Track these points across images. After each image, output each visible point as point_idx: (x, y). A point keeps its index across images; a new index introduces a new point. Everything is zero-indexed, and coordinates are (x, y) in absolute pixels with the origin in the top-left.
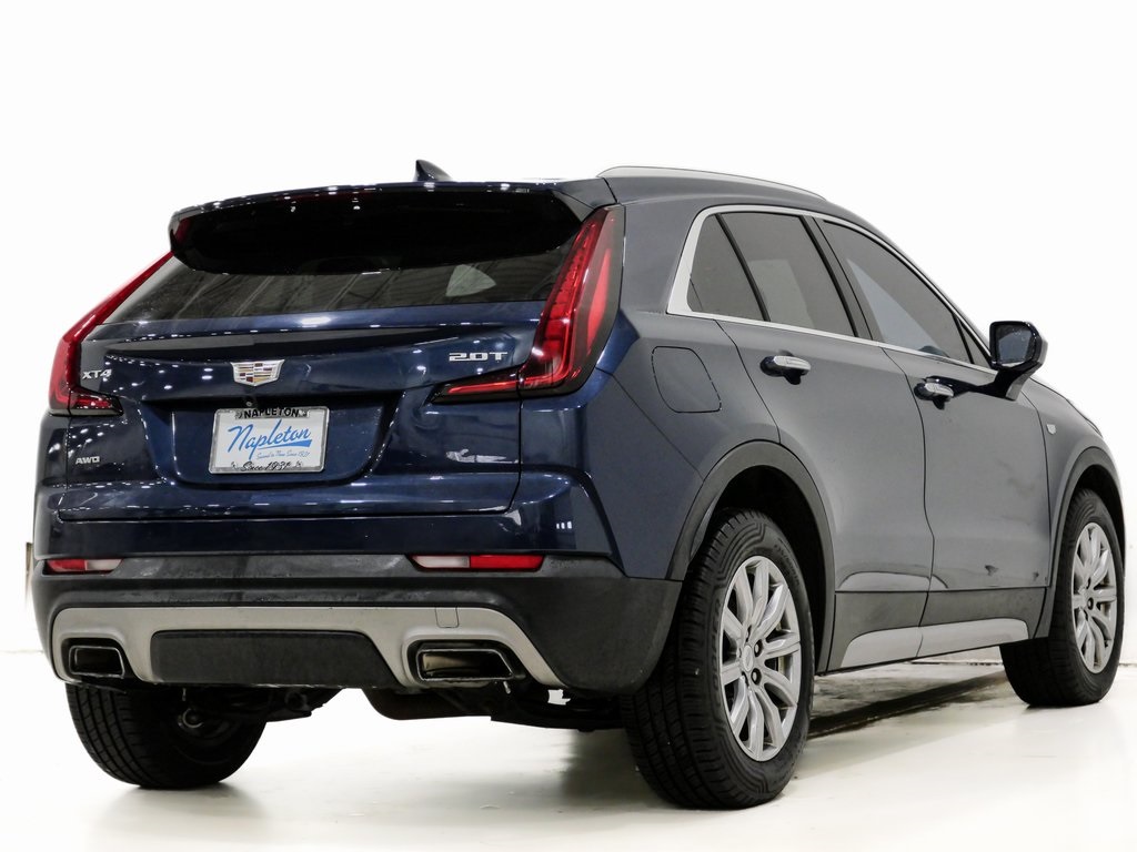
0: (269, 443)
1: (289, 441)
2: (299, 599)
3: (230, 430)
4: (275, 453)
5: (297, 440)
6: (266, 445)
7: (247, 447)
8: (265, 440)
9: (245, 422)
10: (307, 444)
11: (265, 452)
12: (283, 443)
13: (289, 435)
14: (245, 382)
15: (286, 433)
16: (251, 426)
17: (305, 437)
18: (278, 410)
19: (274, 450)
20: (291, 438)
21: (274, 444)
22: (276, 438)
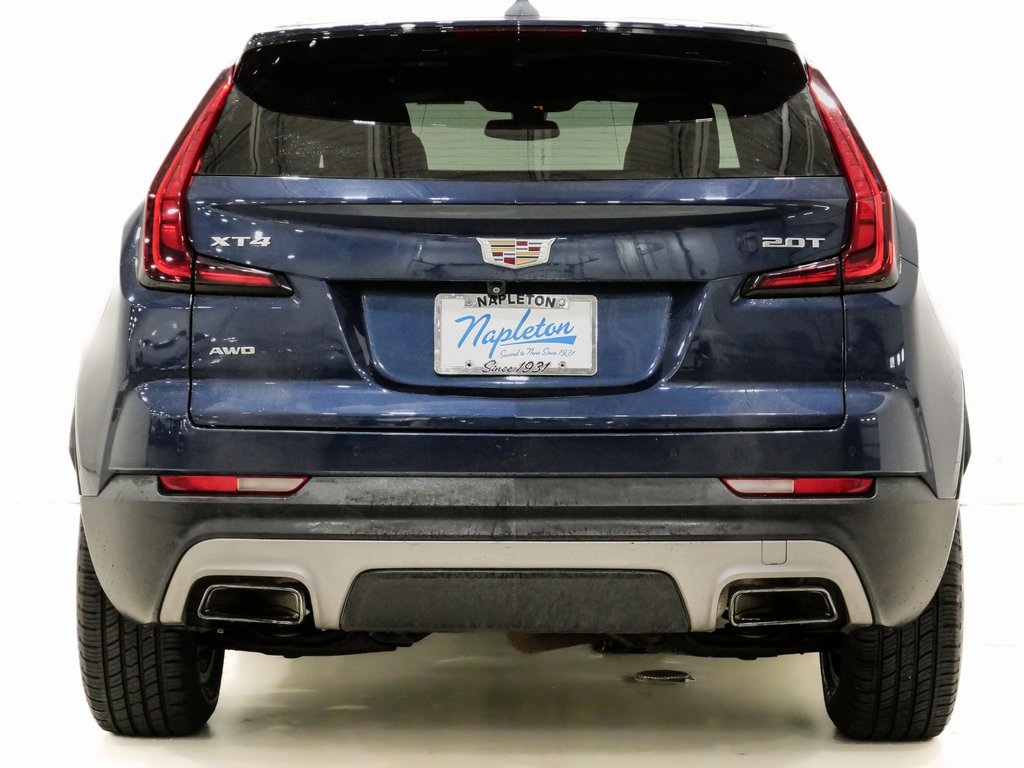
0: (516, 339)
1: (545, 337)
2: (591, 533)
3: (458, 321)
4: (526, 352)
5: (555, 335)
6: (512, 341)
7: (484, 342)
8: (508, 335)
9: (479, 312)
10: (571, 340)
11: (514, 349)
12: (534, 338)
13: (543, 329)
14: (502, 263)
15: (539, 327)
16: (488, 316)
17: (566, 332)
18: (526, 298)
19: (525, 347)
20: (547, 333)
21: (522, 340)
22: (525, 332)
